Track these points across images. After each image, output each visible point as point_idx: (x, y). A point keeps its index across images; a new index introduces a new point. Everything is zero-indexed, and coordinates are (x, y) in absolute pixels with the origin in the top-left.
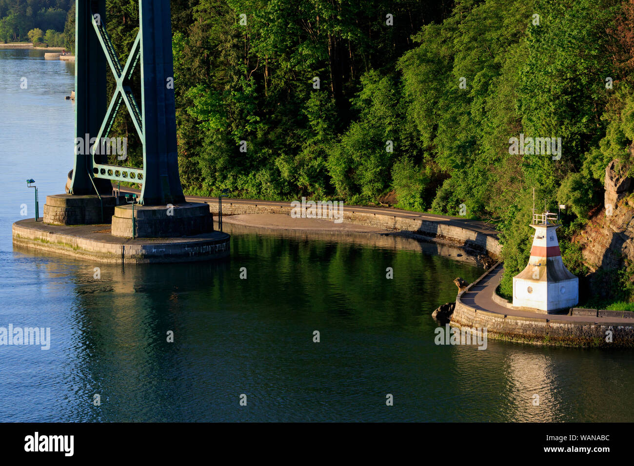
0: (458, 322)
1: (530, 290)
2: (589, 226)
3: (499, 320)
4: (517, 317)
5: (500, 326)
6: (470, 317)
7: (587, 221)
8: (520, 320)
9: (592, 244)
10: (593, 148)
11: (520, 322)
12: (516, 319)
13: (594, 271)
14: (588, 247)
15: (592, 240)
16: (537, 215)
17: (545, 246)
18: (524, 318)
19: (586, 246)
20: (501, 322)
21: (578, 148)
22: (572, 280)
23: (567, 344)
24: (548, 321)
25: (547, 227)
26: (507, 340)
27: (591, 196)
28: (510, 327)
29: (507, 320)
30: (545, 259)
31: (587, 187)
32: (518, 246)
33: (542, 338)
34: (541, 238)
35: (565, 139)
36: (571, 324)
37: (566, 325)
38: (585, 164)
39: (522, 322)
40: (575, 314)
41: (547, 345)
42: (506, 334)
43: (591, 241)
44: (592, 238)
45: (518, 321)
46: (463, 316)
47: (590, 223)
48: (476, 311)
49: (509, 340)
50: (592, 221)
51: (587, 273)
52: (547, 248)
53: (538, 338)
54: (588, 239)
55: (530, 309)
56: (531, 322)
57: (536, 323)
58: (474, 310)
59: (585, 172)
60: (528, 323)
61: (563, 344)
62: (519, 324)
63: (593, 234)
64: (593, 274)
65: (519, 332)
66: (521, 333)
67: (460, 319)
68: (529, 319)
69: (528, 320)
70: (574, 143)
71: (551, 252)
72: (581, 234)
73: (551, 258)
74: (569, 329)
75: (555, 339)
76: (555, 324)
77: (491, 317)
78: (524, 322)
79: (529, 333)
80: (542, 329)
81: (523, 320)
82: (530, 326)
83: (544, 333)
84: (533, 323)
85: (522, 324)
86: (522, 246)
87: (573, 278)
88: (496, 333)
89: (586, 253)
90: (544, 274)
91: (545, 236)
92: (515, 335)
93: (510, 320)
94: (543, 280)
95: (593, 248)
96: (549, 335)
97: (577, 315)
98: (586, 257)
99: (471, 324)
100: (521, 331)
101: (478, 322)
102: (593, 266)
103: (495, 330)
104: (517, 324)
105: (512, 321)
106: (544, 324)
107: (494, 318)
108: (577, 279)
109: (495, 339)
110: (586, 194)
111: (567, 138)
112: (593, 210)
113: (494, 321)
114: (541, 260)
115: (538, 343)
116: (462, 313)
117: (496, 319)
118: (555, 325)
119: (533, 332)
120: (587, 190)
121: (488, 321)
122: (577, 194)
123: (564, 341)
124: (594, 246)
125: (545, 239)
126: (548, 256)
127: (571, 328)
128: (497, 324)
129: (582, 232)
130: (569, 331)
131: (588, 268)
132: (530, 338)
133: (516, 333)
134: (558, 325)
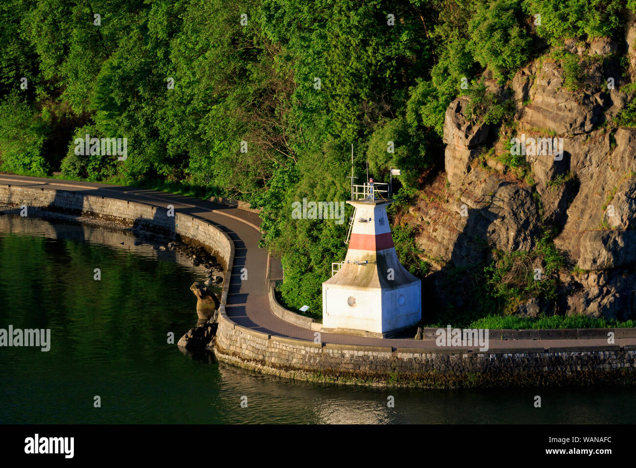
0: (234, 354)
1: (352, 301)
2: (422, 200)
3: (312, 350)
4: (342, 346)
5: (315, 360)
6: (258, 346)
7: (417, 192)
8: (348, 349)
9: (432, 228)
10: (418, 80)
11: (348, 354)
12: (342, 349)
13: (439, 268)
14: (424, 233)
15: (430, 220)
16: (357, 186)
17: (374, 234)
18: (355, 347)
19: (421, 230)
20: (317, 354)
21: (392, 80)
22: (413, 283)
23: (426, 385)
24: (393, 350)
25: (377, 204)
26: (328, 381)
27: (423, 154)
28: (333, 360)
29: (326, 351)
30: (373, 253)
31: (415, 140)
32: (308, 232)
33: (387, 377)
34: (366, 221)
35: (373, 68)
36: (431, 353)
37: (424, 355)
38: (410, 105)
39: (351, 352)
40: (427, 337)
41: (394, 387)
42: (325, 373)
43: (429, 223)
44: (430, 218)
45: (345, 352)
46: (244, 346)
47: (422, 195)
48: (270, 337)
49: (332, 382)
50: (425, 192)
51: (428, 271)
52: (376, 236)
53: (379, 377)
54: (423, 220)
55: (352, 332)
56: (366, 353)
57: (375, 354)
58: (267, 336)
59: (410, 117)
60: (361, 353)
61: (420, 384)
62: (347, 356)
63: (432, 212)
64: (437, 273)
65: (348, 369)
66: (351, 370)
67: (238, 350)
68: (363, 347)
69: (361, 350)
70: (388, 72)
71: (382, 241)
72: (408, 212)
73: (381, 252)
74: (428, 362)
75: (407, 378)
76: (405, 354)
77: (298, 347)
78: (356, 353)
79: (364, 369)
80: (384, 363)
81: (353, 350)
82: (365, 359)
83: (389, 368)
84: (370, 353)
85: (352, 356)
86: (315, 233)
87: (414, 281)
88: (308, 371)
89: (422, 242)
90: (374, 277)
91: (373, 218)
92: (341, 373)
93: (331, 351)
94: (374, 287)
95: (435, 234)
96: (396, 371)
97: (430, 337)
98: (423, 247)
99: (261, 357)
100: (350, 366)
101: (274, 354)
102: (437, 262)
103: (307, 367)
104: (343, 355)
105: (336, 351)
106: (388, 355)
107: (303, 347)
108: (419, 282)
109: (307, 381)
110: (415, 150)
111: (376, 66)
112: (423, 175)
113: (303, 352)
114: (368, 255)
115: (381, 385)
116: (243, 340)
117: (308, 349)
118: (406, 356)
119: (370, 368)
120: (416, 145)
121: (293, 353)
122: (403, 151)
123: (421, 379)
124: (435, 230)
125: (373, 223)
126: (377, 249)
127: (432, 360)
128: (310, 357)
129: (411, 209)
130: (428, 365)
131: (428, 265)
132: (365, 377)
133: (342, 370)
134: (411, 356)
